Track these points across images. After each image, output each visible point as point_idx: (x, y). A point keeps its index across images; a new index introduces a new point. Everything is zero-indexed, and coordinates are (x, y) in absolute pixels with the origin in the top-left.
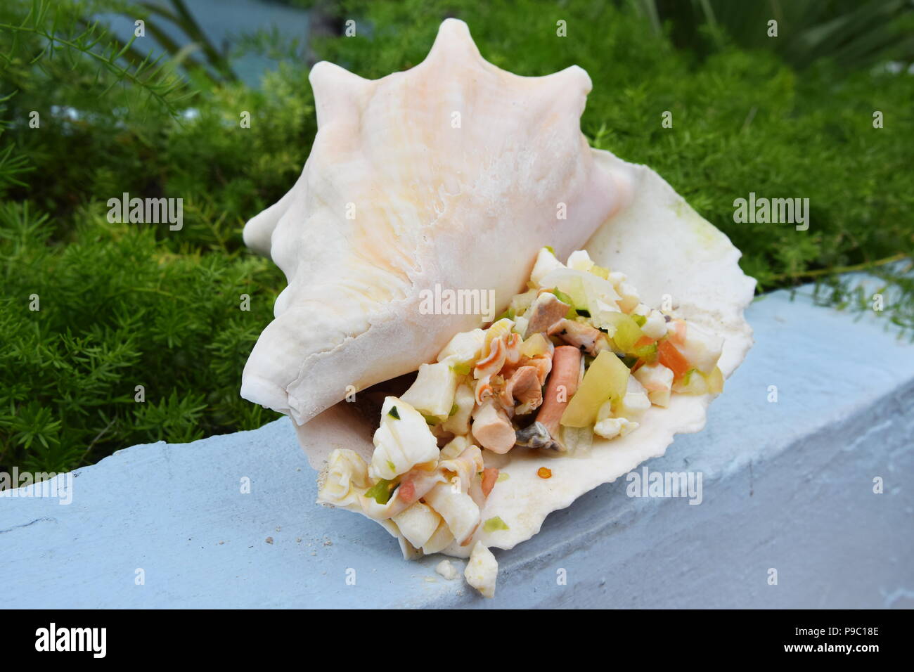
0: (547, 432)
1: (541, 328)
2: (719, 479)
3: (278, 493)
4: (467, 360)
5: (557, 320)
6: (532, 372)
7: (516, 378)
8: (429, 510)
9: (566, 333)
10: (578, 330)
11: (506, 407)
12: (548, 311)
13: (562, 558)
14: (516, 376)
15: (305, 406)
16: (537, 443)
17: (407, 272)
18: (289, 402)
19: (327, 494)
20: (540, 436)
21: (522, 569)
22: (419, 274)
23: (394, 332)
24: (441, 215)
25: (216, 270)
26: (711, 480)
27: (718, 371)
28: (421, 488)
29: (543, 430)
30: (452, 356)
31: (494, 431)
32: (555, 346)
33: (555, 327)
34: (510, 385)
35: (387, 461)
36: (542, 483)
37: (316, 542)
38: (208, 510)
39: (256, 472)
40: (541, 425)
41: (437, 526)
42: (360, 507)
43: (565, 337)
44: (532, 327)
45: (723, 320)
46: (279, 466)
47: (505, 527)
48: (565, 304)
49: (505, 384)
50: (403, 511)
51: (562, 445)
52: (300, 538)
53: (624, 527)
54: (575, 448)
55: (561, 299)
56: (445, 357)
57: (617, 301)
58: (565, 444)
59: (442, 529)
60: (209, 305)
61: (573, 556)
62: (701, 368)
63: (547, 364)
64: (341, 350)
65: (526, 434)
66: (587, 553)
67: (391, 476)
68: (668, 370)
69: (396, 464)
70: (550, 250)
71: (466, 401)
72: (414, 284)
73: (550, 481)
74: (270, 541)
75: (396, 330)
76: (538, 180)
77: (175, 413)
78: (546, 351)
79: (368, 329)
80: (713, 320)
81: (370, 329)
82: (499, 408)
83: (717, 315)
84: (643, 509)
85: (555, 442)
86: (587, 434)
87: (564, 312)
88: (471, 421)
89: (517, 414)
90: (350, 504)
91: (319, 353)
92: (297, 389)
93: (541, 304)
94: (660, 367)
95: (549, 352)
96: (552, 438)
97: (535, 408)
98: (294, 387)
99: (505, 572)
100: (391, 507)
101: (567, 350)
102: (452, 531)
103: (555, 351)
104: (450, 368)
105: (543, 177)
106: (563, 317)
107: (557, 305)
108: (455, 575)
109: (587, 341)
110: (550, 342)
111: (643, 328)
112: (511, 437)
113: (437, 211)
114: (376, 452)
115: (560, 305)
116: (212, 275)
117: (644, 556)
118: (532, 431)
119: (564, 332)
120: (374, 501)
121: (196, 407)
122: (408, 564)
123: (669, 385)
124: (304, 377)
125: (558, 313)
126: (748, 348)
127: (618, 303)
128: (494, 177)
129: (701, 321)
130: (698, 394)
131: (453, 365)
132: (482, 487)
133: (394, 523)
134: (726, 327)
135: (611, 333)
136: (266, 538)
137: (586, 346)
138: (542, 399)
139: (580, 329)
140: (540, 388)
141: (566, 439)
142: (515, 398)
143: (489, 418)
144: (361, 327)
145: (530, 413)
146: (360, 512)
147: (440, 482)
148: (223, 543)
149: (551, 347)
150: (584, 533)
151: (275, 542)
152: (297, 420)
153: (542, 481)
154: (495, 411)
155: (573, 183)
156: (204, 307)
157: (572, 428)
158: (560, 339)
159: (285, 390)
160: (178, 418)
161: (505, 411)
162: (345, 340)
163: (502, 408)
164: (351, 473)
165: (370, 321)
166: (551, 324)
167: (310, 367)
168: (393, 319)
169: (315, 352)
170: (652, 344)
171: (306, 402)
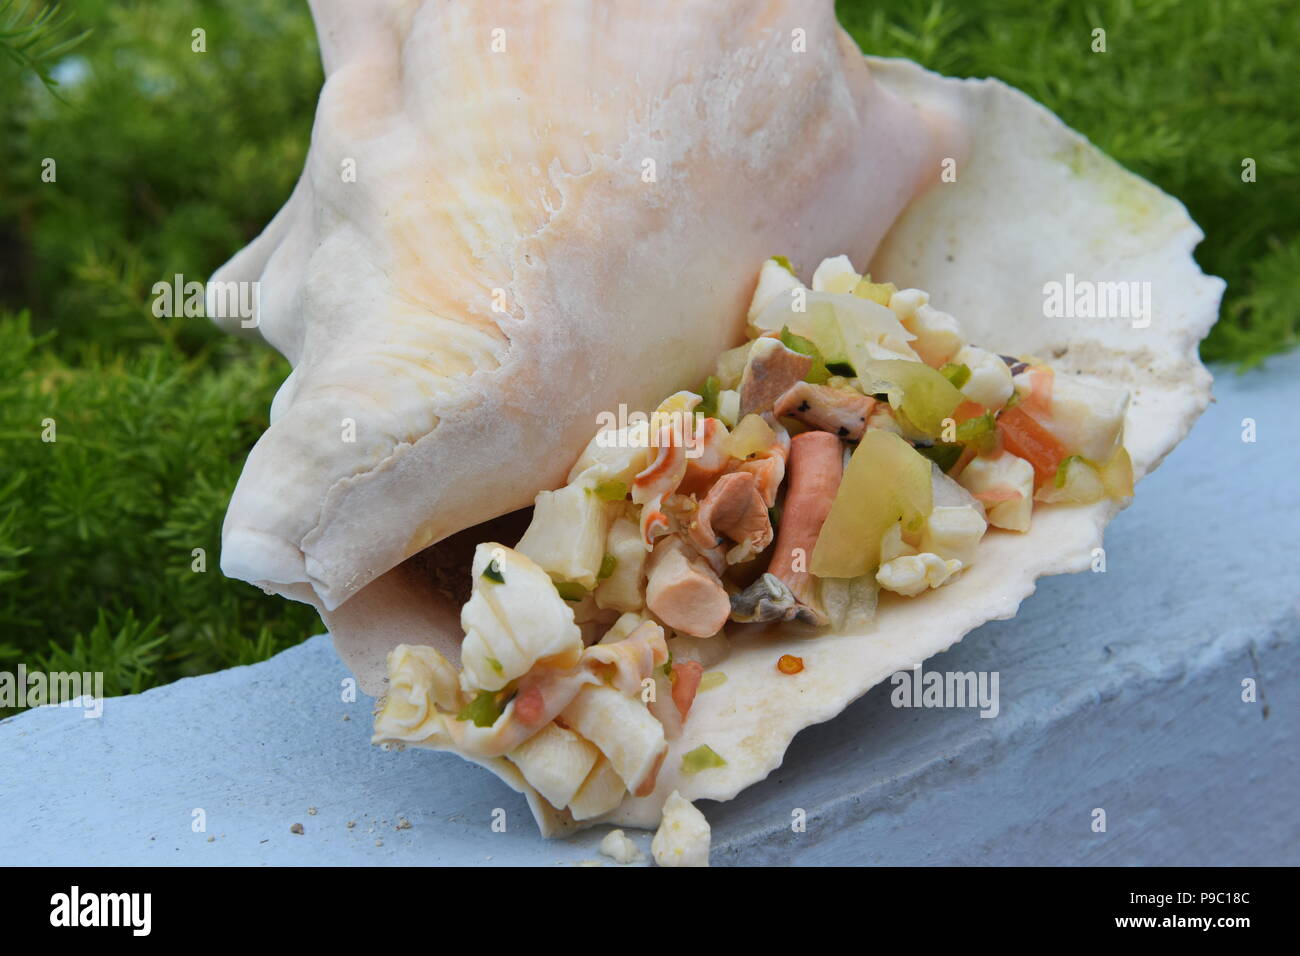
0: (787, 590)
1: (761, 405)
2: (1180, 677)
3: (311, 757)
4: (617, 472)
5: (788, 386)
6: (744, 484)
7: (716, 495)
8: (574, 738)
9: (808, 408)
10: (832, 400)
11: (707, 553)
12: (772, 370)
13: (844, 827)
14: (716, 491)
15: (336, 573)
16: (769, 612)
17: (499, 323)
18: (309, 569)
19: (389, 724)
20: (773, 598)
21: (764, 844)
22: (520, 322)
23: (483, 428)
24: (555, 214)
25: (159, 382)
26: (1159, 681)
27: (1125, 456)
28: (554, 701)
29: (779, 589)
30: (589, 470)
31: (686, 594)
32: (791, 436)
33: (786, 397)
34: (706, 510)
35: (488, 659)
36: (786, 684)
37: (383, 826)
38: (183, 793)
39: (267, 729)
40: (774, 578)
41: (591, 766)
42: (450, 741)
43: (807, 415)
44: (747, 404)
45: (1153, 365)
46: (311, 715)
47: (719, 762)
48: (802, 355)
49: (698, 508)
50: (525, 744)
51: (820, 613)
52: (352, 821)
53: (972, 771)
54: (845, 617)
55: (794, 348)
56: (579, 473)
57: (909, 343)
58: (828, 611)
59: (602, 771)
60: (152, 452)
61: (869, 824)
62: (1087, 453)
63: (776, 467)
64: (390, 468)
65: (748, 598)
66: (897, 820)
67: (497, 684)
68: (1021, 462)
69: (503, 662)
70: (782, 263)
71: (630, 546)
72: (512, 342)
73: (801, 677)
74: (298, 830)
75: (487, 426)
76: (749, 132)
77: (106, 659)
78: (774, 444)
79: (435, 427)
80: (1132, 368)
81: (439, 426)
82: (693, 556)
83: (1141, 357)
84: (1012, 736)
85: (803, 607)
86: (866, 591)
87: (803, 371)
88: (644, 583)
89: (731, 563)
90: (432, 736)
91: (351, 477)
92: (319, 543)
93: (756, 360)
94: (1007, 459)
95: (780, 446)
96: (797, 601)
97: (760, 549)
98: (313, 541)
99: (730, 848)
100: (501, 733)
101: (812, 439)
102: (618, 772)
103: (792, 443)
104: (588, 491)
105: (758, 126)
106: (801, 378)
107: (785, 357)
108: (634, 855)
109: (850, 420)
110: (780, 427)
111: (966, 389)
112: (721, 606)
113: (549, 208)
114: (467, 643)
115: (791, 358)
116: (152, 391)
117: (1027, 831)
118: (758, 591)
119: (804, 406)
120: (471, 724)
121: (144, 642)
122: (549, 844)
123: (1026, 491)
124: (329, 522)
125: (789, 373)
126: (1199, 412)
127: (912, 344)
128: (656, 134)
129: (1110, 372)
130: (1084, 502)
131: (592, 485)
132: (675, 698)
133: (513, 764)
134: (1159, 378)
135: (895, 400)
136: (292, 825)
137: (849, 428)
138: (771, 530)
139: (835, 399)
140: (764, 510)
141: (827, 602)
142: (719, 533)
143: (675, 571)
144: (422, 423)
145: (754, 558)
146: (449, 749)
147: (587, 686)
148: (213, 840)
149: (785, 438)
150: (887, 781)
151: (307, 831)
152: (324, 600)
153: (786, 680)
154: (684, 559)
155: (827, 132)
156: (142, 458)
157: (835, 580)
158: (799, 418)
159: (299, 549)
160: (112, 667)
161: (707, 560)
162: (396, 448)
163: (700, 555)
164: (429, 685)
165: (436, 411)
166: (781, 392)
167: (339, 503)
168: (480, 405)
169: (345, 476)
170: (983, 415)
171: (338, 566)
